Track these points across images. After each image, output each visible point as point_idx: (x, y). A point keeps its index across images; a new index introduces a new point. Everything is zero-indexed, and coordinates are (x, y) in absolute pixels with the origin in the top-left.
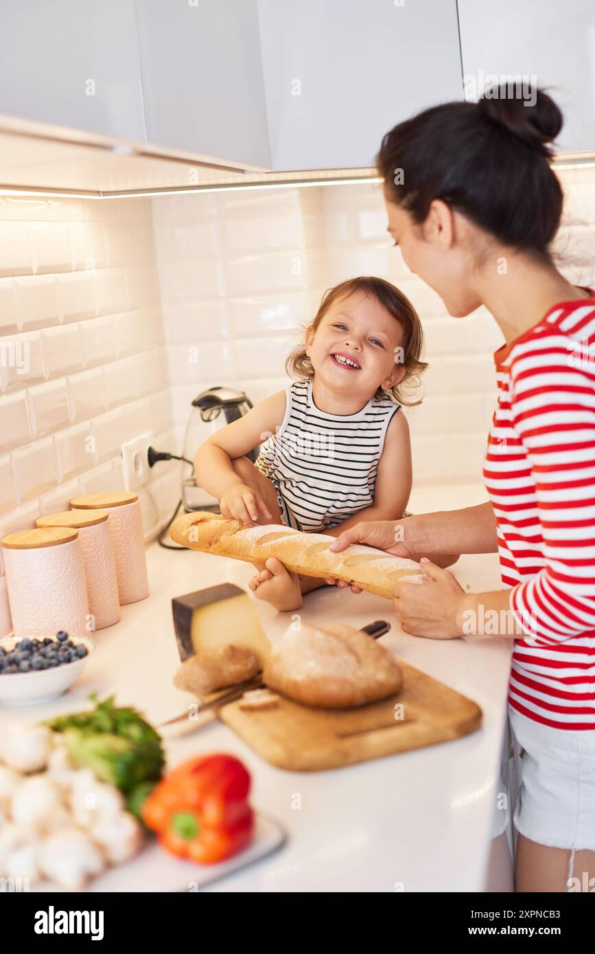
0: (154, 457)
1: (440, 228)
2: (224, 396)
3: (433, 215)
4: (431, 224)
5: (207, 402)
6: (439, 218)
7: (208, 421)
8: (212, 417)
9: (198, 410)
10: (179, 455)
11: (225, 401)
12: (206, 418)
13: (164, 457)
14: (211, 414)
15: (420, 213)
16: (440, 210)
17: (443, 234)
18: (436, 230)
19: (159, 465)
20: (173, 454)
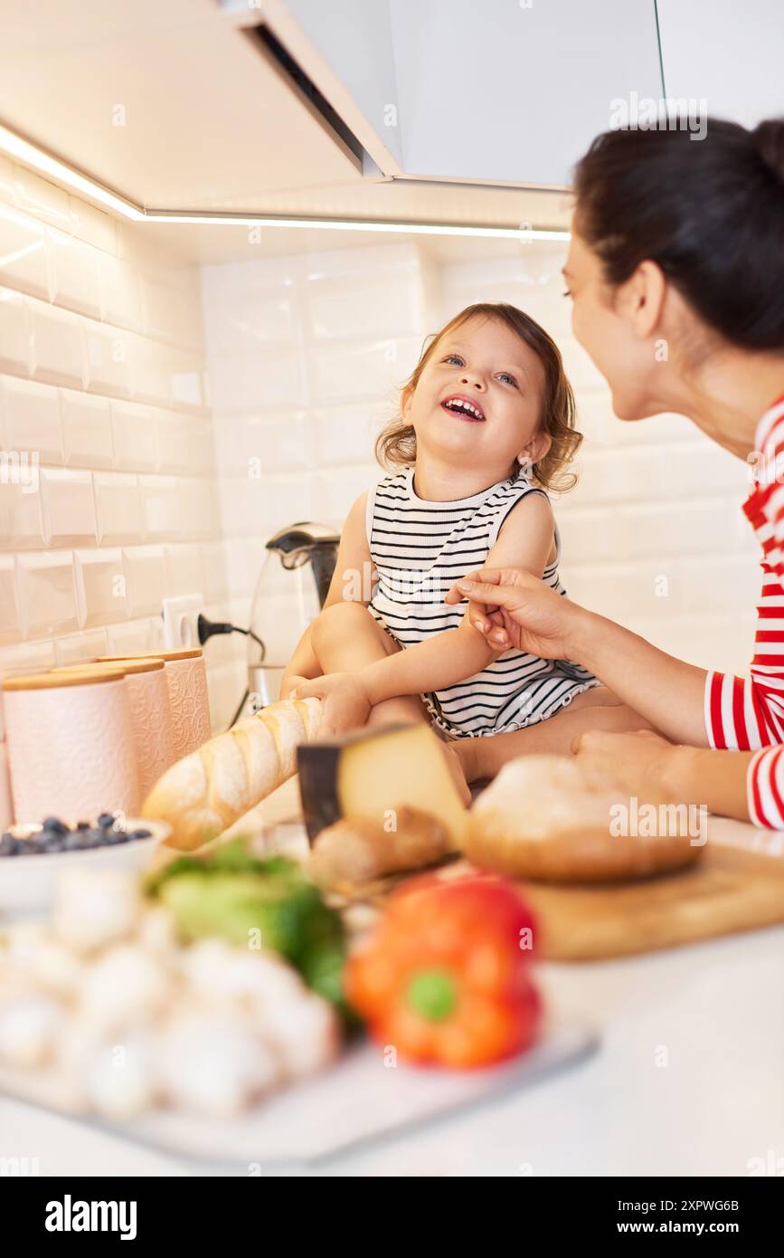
0: (207, 630)
1: (643, 302)
2: (316, 533)
3: (637, 280)
4: (631, 292)
5: (292, 541)
6: (645, 287)
7: (292, 568)
8: (298, 563)
9: (275, 556)
10: (246, 628)
11: (318, 539)
12: (288, 563)
13: (223, 629)
14: (296, 558)
15: (619, 270)
16: (650, 276)
17: (643, 312)
18: (636, 303)
19: (215, 641)
20: (235, 625)
